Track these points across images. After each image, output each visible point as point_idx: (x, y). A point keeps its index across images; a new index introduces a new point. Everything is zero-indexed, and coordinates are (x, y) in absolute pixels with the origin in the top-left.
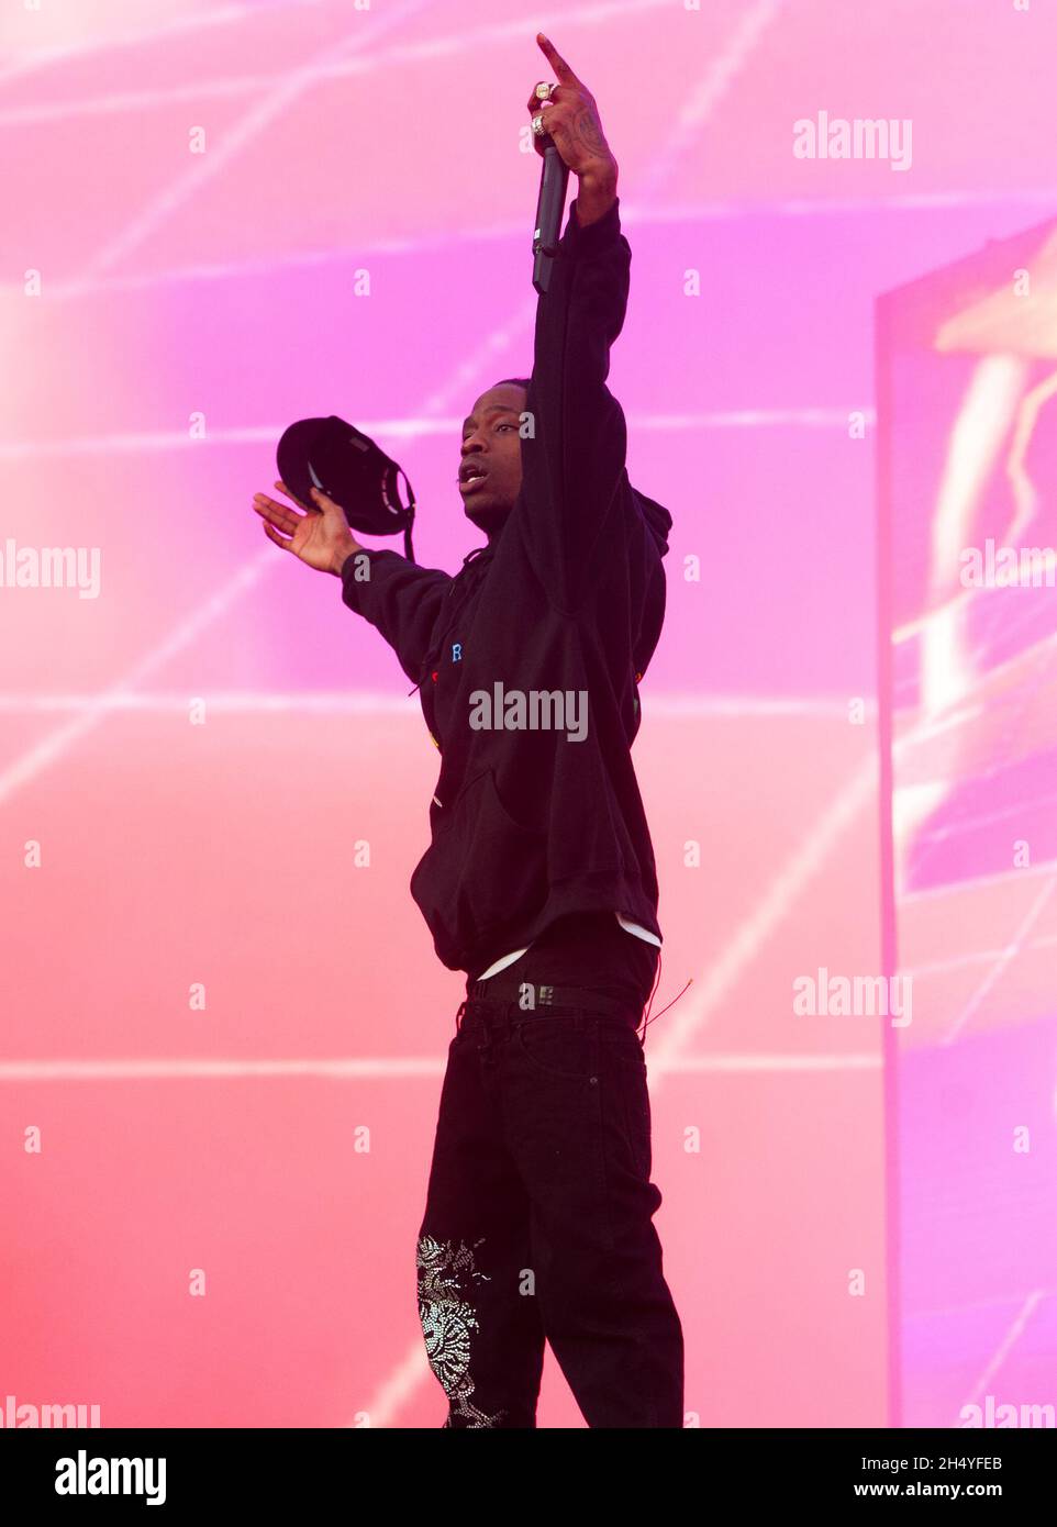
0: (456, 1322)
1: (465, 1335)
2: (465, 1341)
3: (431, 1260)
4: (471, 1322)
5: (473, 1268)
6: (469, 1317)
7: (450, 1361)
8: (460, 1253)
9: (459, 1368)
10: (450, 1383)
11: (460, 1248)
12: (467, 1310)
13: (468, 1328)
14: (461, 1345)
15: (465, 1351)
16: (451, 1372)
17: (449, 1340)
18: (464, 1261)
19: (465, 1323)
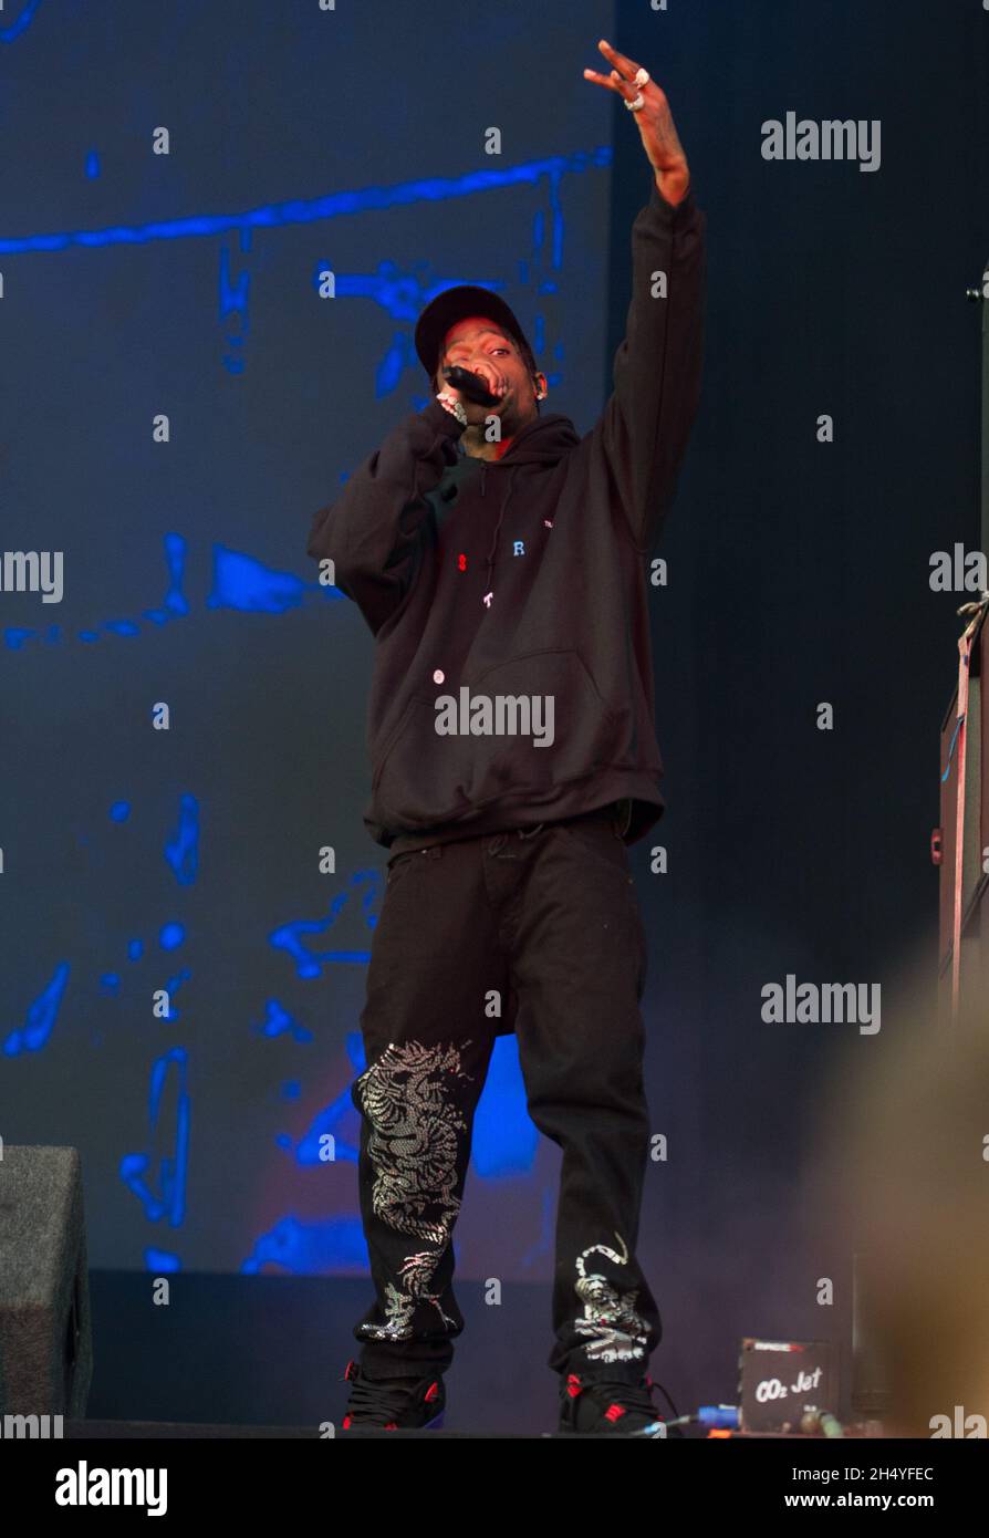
0: (440, 1125)
1: (453, 1135)
2: (452, 1141)
3: (419, 1065)
4: (458, 1124)
5: (458, 1068)
6: (456, 1120)
7: (437, 1160)
8: (448, 1055)
9: (446, 1166)
10: (435, 1178)
11: (448, 1050)
12: (451, 1111)
13: (455, 1129)
14: (448, 1145)
15: (452, 1150)
16: (437, 1169)
17: (434, 1142)
18: (451, 1063)
19: (452, 1125)
